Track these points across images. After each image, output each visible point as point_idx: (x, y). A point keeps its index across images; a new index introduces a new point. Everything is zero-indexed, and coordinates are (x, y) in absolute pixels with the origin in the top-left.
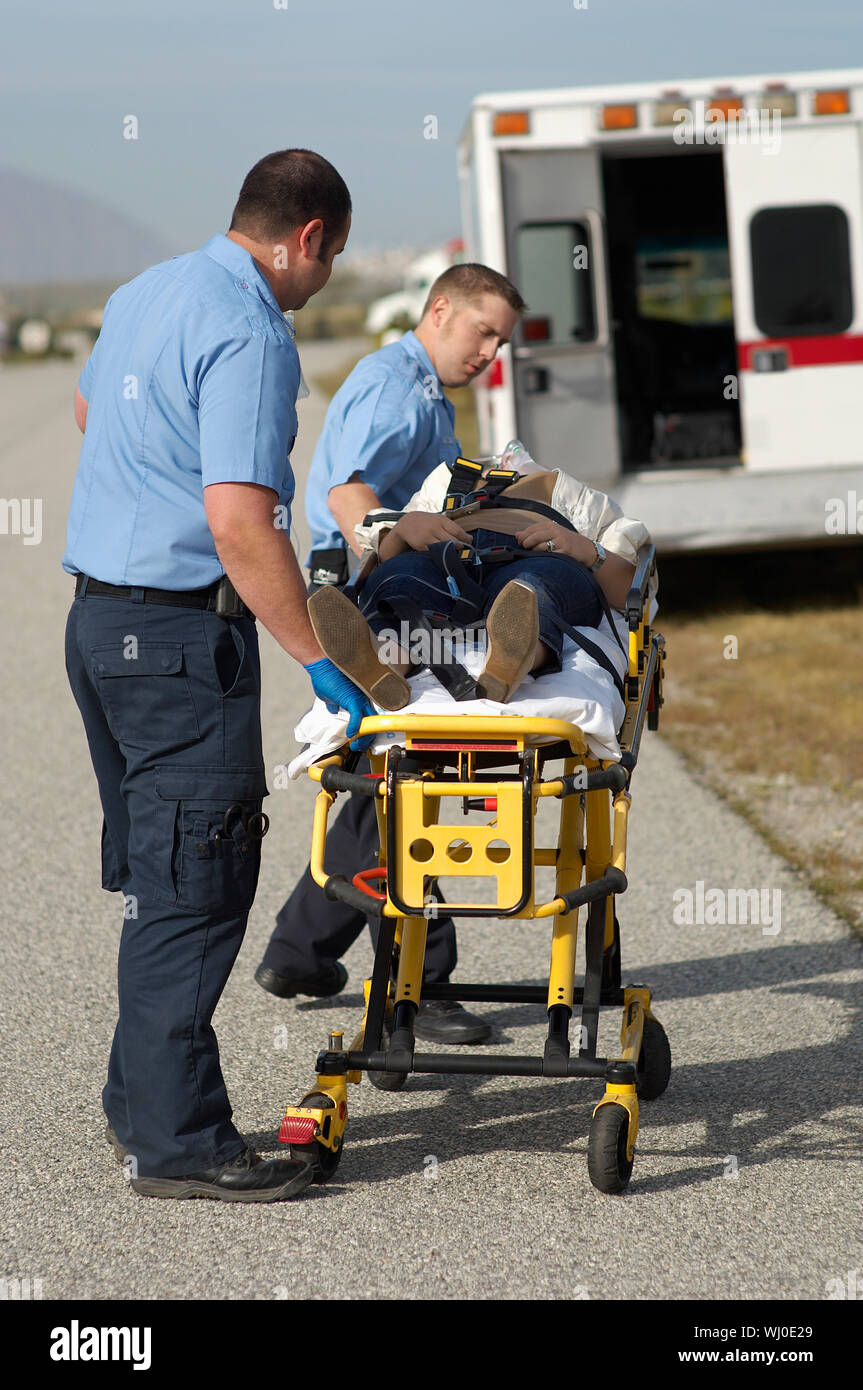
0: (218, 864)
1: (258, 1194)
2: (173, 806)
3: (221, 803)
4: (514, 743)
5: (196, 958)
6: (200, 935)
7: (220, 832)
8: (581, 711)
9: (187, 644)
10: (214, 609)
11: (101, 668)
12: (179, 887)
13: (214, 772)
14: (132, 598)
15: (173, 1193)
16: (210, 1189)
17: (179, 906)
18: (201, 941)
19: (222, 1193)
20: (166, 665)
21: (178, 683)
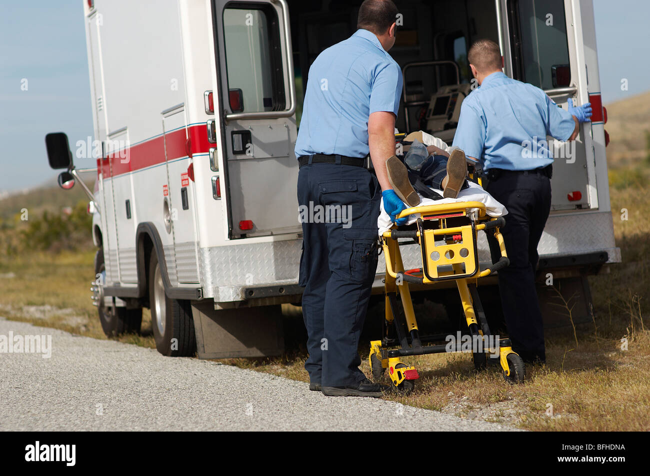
0: (367, 264)
1: (374, 394)
2: (351, 242)
3: (370, 241)
4: (462, 213)
5: (357, 301)
6: (358, 292)
7: (369, 252)
8: (483, 199)
9: (358, 180)
10: (366, 167)
11: (324, 189)
12: (352, 273)
13: (366, 229)
14: (336, 163)
15: (341, 394)
16: (355, 392)
17: (352, 280)
18: (358, 294)
19: (360, 393)
20: (351, 188)
21: (355, 195)
